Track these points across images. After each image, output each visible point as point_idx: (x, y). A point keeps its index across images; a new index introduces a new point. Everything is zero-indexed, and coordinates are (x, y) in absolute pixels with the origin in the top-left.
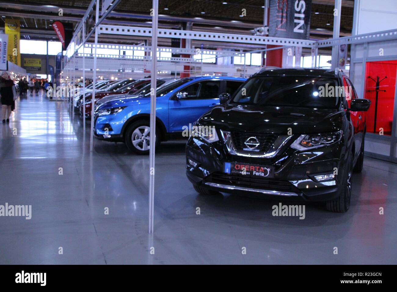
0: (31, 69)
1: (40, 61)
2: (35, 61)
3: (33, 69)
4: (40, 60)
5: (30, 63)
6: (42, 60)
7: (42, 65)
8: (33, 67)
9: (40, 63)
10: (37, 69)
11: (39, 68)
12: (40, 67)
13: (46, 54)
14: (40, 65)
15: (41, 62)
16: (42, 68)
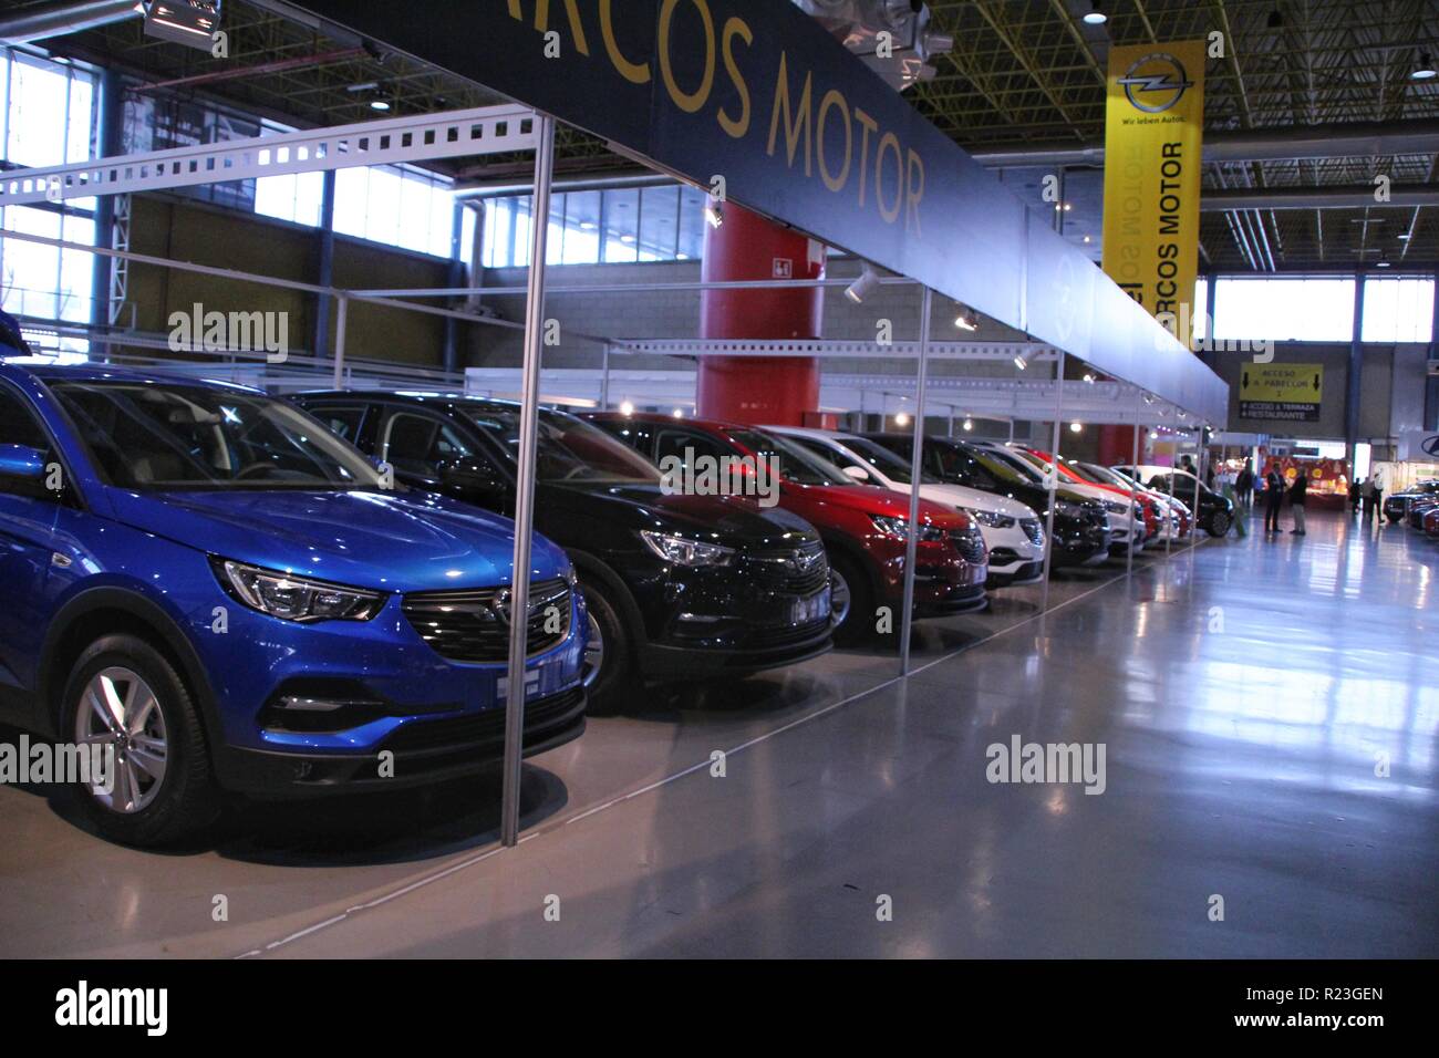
0: (1271, 415)
1: (1317, 377)
2: (1292, 374)
3: (1280, 414)
4: (1318, 369)
5: (1267, 383)
6: (1325, 369)
7: (1323, 395)
8: (1281, 404)
9: (1316, 385)
10: (1302, 415)
11: (1312, 408)
12: (1317, 406)
13: (1346, 336)
14: (1315, 397)
15: (1320, 381)
16: (1322, 407)
